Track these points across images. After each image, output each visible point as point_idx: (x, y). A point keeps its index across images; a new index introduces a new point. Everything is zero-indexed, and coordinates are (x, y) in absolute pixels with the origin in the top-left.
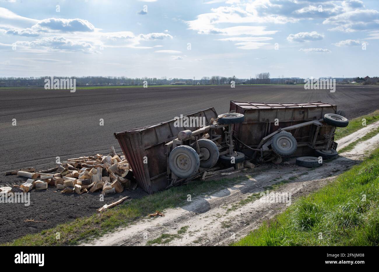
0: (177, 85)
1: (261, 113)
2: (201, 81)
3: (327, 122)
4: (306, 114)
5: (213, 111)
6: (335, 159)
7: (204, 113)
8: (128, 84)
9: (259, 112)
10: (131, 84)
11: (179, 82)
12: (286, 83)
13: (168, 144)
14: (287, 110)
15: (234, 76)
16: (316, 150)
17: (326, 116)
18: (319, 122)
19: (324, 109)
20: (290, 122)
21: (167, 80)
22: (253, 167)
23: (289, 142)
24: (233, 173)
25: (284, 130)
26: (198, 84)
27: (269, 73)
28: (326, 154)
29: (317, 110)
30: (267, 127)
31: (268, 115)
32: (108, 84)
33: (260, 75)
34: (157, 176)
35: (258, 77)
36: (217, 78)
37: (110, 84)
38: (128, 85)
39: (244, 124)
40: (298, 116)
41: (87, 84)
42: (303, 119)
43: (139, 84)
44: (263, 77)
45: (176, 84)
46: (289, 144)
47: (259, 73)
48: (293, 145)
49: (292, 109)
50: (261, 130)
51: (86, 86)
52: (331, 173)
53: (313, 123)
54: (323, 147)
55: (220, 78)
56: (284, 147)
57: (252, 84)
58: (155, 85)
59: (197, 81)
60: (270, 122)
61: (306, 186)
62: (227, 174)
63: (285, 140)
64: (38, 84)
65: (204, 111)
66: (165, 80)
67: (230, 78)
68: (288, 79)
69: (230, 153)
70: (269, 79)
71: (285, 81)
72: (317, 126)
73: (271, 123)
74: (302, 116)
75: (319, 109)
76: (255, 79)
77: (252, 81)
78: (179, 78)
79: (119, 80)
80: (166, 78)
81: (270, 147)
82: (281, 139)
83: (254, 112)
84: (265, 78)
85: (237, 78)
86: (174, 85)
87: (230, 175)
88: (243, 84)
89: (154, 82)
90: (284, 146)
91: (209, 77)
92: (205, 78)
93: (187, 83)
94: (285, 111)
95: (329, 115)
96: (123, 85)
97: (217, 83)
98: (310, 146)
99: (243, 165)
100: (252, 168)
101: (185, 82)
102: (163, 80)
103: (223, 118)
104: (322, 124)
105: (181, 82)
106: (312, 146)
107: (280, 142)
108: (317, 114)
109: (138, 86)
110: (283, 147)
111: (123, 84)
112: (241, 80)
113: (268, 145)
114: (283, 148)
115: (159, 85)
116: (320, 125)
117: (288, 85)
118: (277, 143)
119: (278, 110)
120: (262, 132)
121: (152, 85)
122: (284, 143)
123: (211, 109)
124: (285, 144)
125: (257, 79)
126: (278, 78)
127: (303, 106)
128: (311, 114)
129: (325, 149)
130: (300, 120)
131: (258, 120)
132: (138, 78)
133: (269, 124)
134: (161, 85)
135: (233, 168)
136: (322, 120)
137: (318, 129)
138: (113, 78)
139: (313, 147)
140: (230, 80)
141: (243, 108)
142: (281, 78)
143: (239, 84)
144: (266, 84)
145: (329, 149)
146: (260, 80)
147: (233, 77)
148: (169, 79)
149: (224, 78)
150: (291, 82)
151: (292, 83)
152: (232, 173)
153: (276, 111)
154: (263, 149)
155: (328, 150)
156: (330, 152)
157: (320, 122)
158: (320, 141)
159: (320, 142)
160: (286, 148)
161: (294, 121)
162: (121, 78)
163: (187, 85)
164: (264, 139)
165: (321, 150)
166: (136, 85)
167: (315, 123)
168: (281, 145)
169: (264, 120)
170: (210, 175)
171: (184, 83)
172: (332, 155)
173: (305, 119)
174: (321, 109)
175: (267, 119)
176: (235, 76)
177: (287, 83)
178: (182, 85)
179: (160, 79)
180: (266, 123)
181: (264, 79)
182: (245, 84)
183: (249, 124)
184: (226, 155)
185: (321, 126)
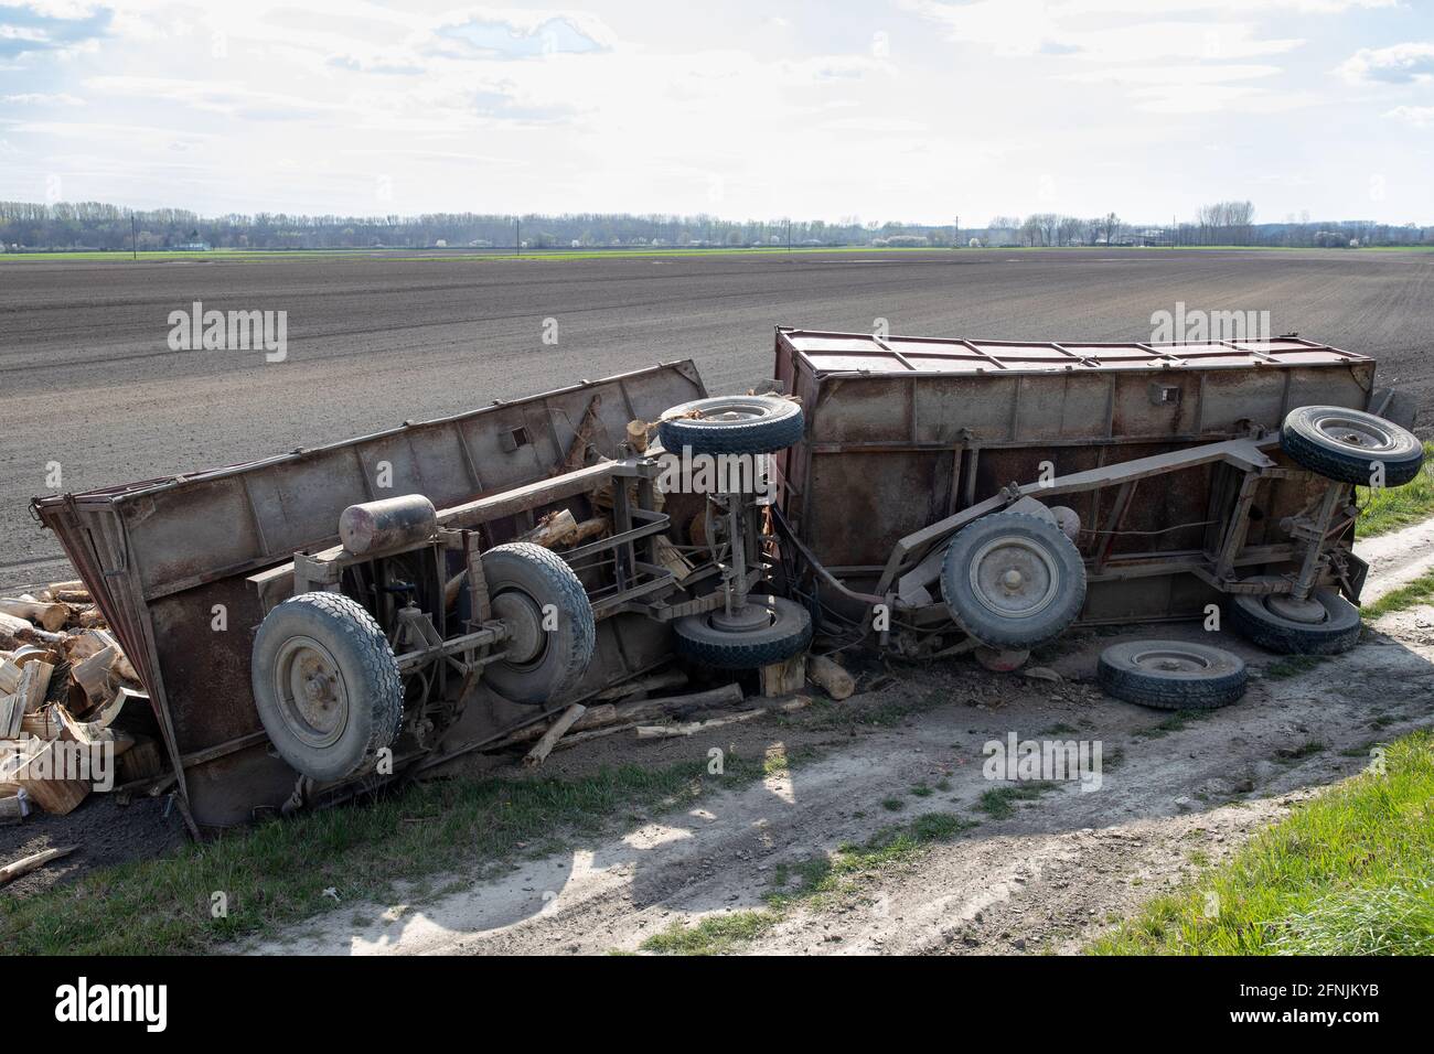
0: (893, 246)
1: (924, 395)
2: (985, 235)
3: (1296, 451)
4: (1189, 403)
5: (685, 383)
6: (1338, 652)
7: (624, 392)
8: (719, 244)
9: (910, 392)
10: (728, 244)
11: (903, 237)
12: (1316, 242)
13: (259, 578)
14: (1075, 384)
15: (1113, 216)
16: (1239, 601)
17: (1300, 420)
18: (1259, 448)
19: (1301, 377)
20: (1096, 447)
21: (864, 227)
22: (843, 690)
23: (1041, 568)
24: (719, 723)
25: (1031, 495)
26: (974, 245)
27: (1249, 204)
28: (1285, 624)
29: (1259, 382)
30: (957, 473)
31: (966, 407)
32: (650, 240)
33: (1216, 211)
34: (234, 744)
35: (1206, 220)
36: (1050, 220)
37: (655, 242)
38: (716, 247)
39: (823, 454)
40: (1141, 415)
41: (575, 243)
42: (1175, 430)
43: (757, 243)
44: (1228, 218)
45: (892, 244)
46: (1043, 578)
47: (1212, 203)
48: (1063, 587)
49: (1108, 377)
50: (928, 483)
51: (570, 248)
52: (1265, 767)
53: (1224, 454)
54: (1279, 586)
55: (1058, 224)
56: (1013, 593)
57: (1181, 245)
58: (816, 246)
59: (969, 233)
60: (974, 447)
61: (1037, 877)
62: (671, 731)
63: (1020, 554)
64: (411, 242)
65: (620, 381)
66: (856, 228)
67: (1096, 222)
68: (1326, 227)
69: (728, 611)
70: (1250, 228)
71: (1312, 233)
72: (1244, 473)
73: (982, 451)
74: (1167, 414)
75: (1269, 380)
76: (1193, 228)
77: (1184, 235)
78: (905, 222)
79: (690, 229)
80: (856, 223)
81: (933, 587)
82: (998, 548)
83: (880, 393)
84: (1234, 221)
85: (1122, 222)
86: (884, 246)
87: (696, 735)
88: (1146, 244)
89: (812, 236)
90: (1009, 590)
91: (1018, 220)
92: (1003, 221)
93: (933, 241)
94: (1067, 387)
95: (1313, 418)
96: (701, 246)
97: (1045, 241)
98: (1205, 576)
99: (800, 671)
100: (840, 695)
101: (924, 238)
102: (847, 229)
103: (676, 424)
104: (1272, 463)
105: (909, 238)
106: (1216, 579)
107: (990, 562)
108: (1251, 404)
109: (753, 248)
110: (1007, 596)
111: (699, 242)
112: (1139, 230)
113: (929, 578)
114: (1004, 602)
115: (830, 246)
116: (1257, 469)
117: (1323, 249)
118: (973, 573)
119: (1026, 384)
120: (933, 496)
121: (803, 246)
122: (1013, 572)
123: (674, 369)
124: (1014, 576)
125: (1203, 228)
126: (1286, 222)
127: (1173, 364)
128: (1217, 406)
129: (1286, 597)
130: (1156, 435)
131: (908, 435)
132: (757, 219)
133: (966, 454)
134: (836, 246)
135: (733, 690)
136: (1274, 438)
137: (1248, 489)
138: (668, 221)
139: (1222, 583)
140: (1094, 231)
141: (818, 372)
142: (1298, 221)
143: (1128, 244)
144: (1235, 245)
145: (1312, 595)
146: (1213, 230)
147: (1106, 220)
148: (871, 224)
149: (1074, 220)
150: (1336, 238)
151: (1339, 244)
152: (709, 723)
153: (1009, 386)
154: (897, 598)
155: (1308, 599)
156: (1317, 611)
157: (1264, 450)
158: (1268, 549)
159: (1269, 554)
160: (1019, 604)
161: (1118, 439)
162: (694, 221)
163: (933, 246)
164: (908, 542)
165: (1266, 603)
166: (747, 246)
167: (1232, 457)
168: (998, 584)
169: (938, 432)
170: (604, 725)
171: (920, 238)
172: (1323, 634)
173: (1185, 430)
174: (1282, 377)
175: (958, 428)
176: (1118, 216)
177: (1322, 244)
178: (913, 246)
179: (835, 223)
180: (954, 452)
181: (1229, 227)
182: (1152, 244)
183: (855, 454)
184: (709, 619)
185: (1265, 474)
